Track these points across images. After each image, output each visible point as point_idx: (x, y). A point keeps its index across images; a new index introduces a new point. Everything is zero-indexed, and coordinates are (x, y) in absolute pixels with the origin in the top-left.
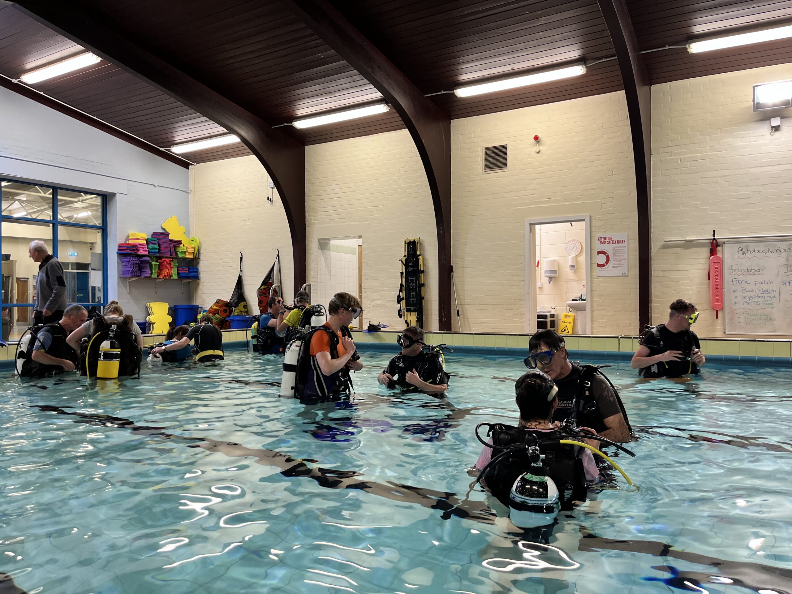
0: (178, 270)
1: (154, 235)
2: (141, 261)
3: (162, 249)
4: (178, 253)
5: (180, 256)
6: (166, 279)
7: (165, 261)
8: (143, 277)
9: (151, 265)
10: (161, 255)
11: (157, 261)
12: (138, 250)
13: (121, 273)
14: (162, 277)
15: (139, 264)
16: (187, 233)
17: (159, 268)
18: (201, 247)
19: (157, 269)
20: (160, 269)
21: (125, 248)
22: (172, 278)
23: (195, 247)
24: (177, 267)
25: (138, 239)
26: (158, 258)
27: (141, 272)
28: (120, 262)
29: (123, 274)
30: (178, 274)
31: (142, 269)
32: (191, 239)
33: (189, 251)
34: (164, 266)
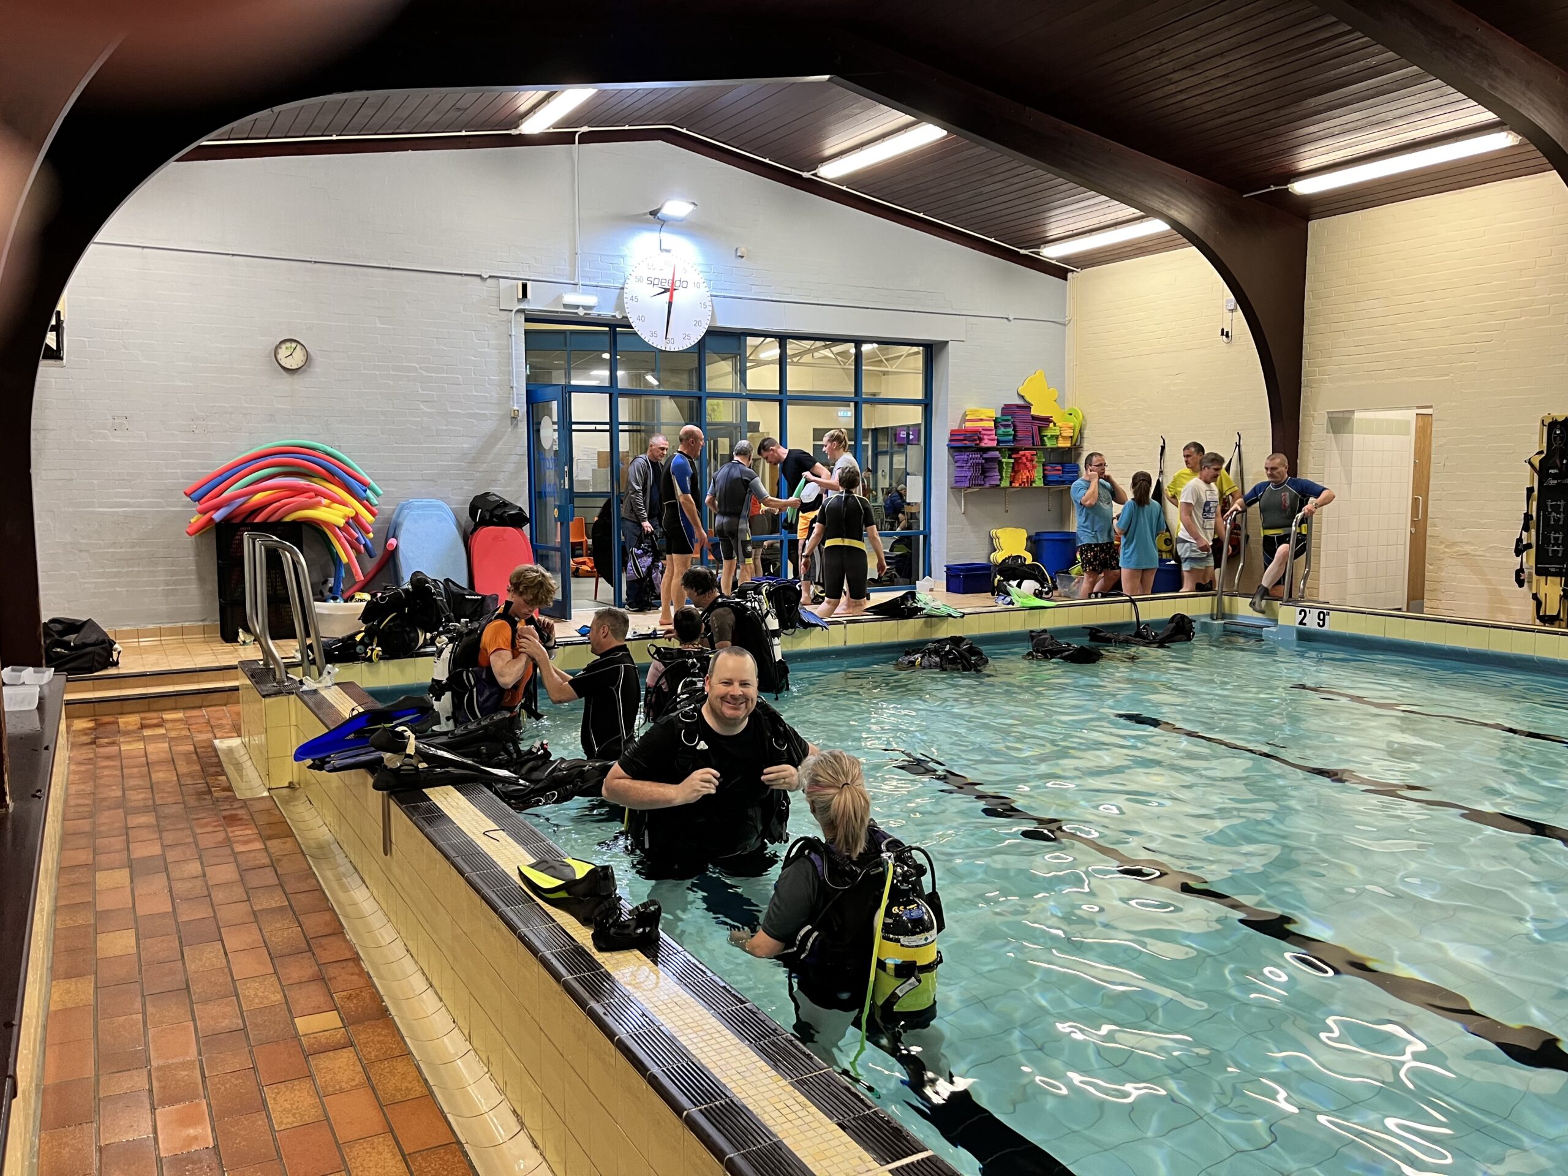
0: (1044, 470)
1: (1007, 409)
2: (986, 459)
3: (1020, 435)
4: (1045, 438)
5: (1049, 444)
6: (1024, 487)
7: (1024, 455)
8: (987, 486)
9: (1000, 463)
10: (1017, 445)
11: (1010, 457)
12: (981, 440)
13: (953, 479)
14: (1017, 485)
15: (982, 464)
16: (1060, 401)
17: (1013, 468)
18: (1085, 425)
19: (1010, 470)
20: (1015, 471)
21: (962, 438)
22: (1034, 485)
23: (1075, 426)
24: (1043, 465)
25: (981, 420)
26: (1014, 451)
27: (985, 477)
28: (952, 461)
29: (956, 482)
30: (1045, 476)
31: (986, 472)
32: (1067, 411)
33: (1064, 435)
34: (1022, 466)
